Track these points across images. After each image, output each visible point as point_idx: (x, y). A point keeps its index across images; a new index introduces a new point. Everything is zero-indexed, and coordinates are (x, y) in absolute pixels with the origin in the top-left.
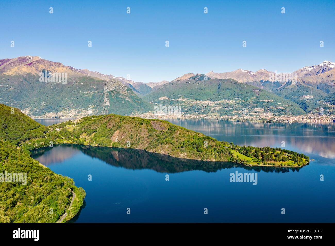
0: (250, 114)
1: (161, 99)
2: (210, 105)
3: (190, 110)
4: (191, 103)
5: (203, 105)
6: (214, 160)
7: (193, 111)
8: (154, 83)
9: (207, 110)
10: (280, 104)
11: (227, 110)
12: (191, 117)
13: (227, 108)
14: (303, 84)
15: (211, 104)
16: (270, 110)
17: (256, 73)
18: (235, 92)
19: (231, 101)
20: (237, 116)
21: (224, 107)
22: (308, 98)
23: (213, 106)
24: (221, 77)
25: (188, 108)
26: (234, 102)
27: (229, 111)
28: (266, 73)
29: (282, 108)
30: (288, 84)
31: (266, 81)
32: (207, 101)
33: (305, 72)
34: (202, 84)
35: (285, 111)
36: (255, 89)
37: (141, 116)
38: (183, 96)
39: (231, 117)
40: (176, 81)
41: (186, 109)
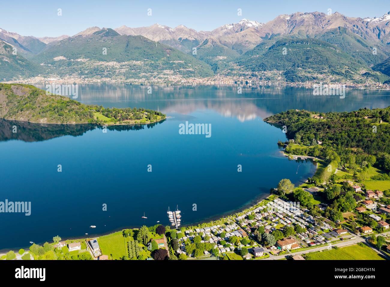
0: (159, 76)
1: (56, 59)
2: (115, 66)
3: (91, 73)
4: (93, 64)
5: (106, 67)
6: (74, 123)
7: (95, 74)
8: (50, 38)
9: (112, 73)
10: (190, 65)
11: (134, 72)
12: (91, 82)
13: (134, 70)
14: (219, 44)
15: (117, 66)
16: (179, 72)
17: (175, 30)
18: (144, 51)
19: (139, 62)
20: (144, 79)
21: (131, 69)
22: (222, 58)
23: (118, 68)
24: (135, 33)
25: (88, 71)
26: (143, 63)
27: (136, 74)
28: (186, 30)
29: (191, 69)
30: (205, 43)
31: (185, 39)
32: (113, 62)
33: (225, 30)
34: (108, 41)
35: (193, 73)
36: (166, 49)
37: (26, 81)
38: (84, 56)
39: (137, 80)
40: (77, 37)
41: (86, 72)
